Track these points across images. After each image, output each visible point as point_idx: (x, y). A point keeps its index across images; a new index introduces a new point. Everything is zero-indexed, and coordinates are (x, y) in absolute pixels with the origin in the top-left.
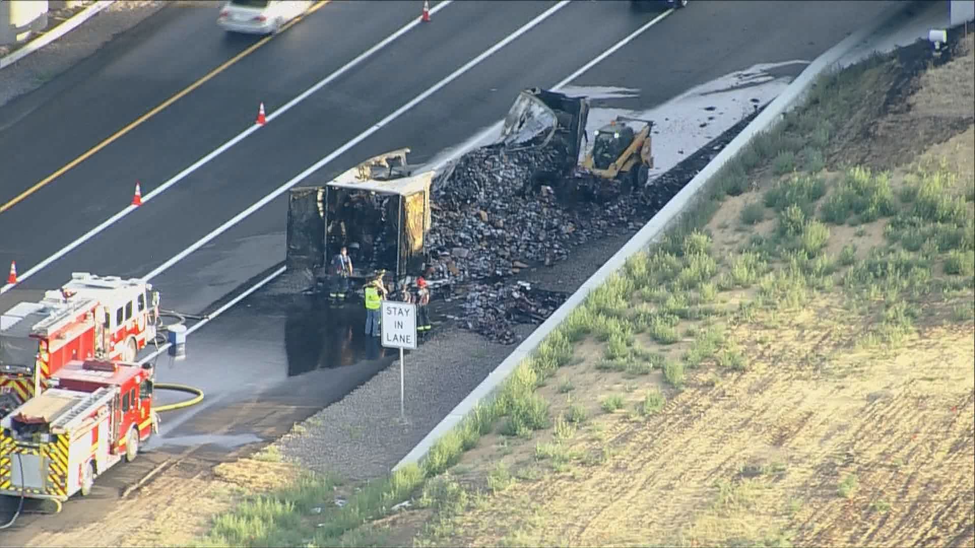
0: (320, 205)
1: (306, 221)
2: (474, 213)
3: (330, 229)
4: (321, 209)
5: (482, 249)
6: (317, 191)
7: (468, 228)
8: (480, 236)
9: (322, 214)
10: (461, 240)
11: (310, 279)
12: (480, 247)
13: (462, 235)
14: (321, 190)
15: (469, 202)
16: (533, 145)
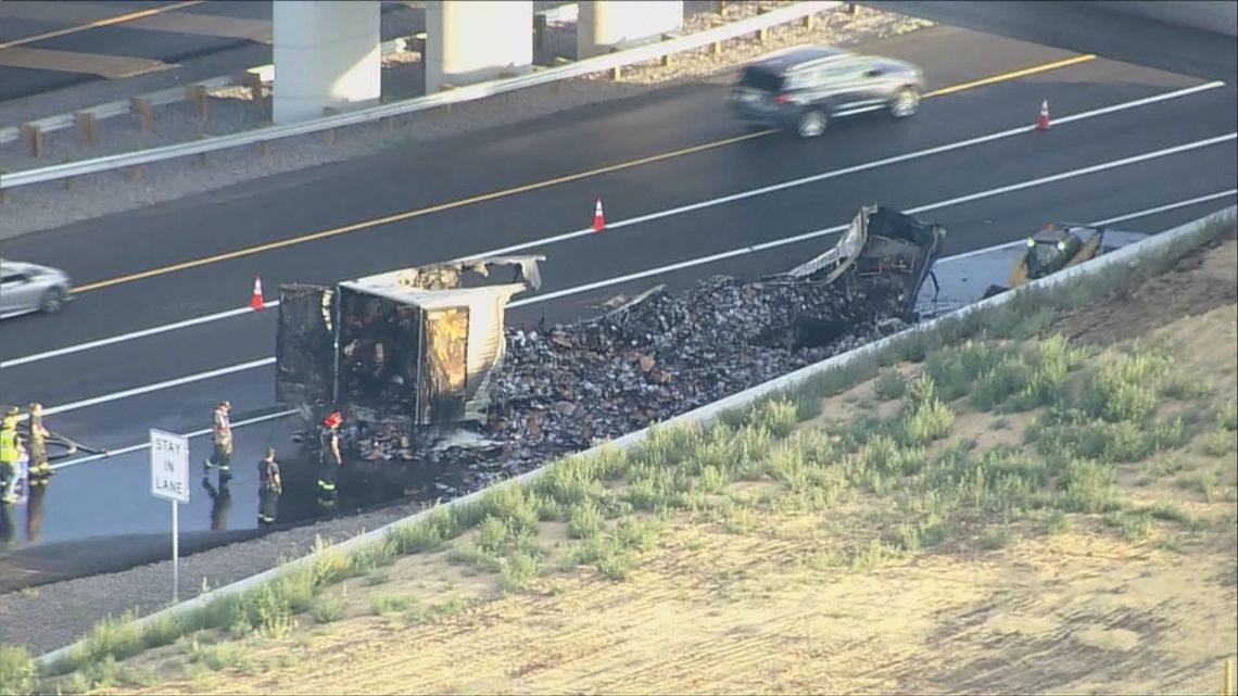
0: (326, 313)
1: (305, 334)
2: (632, 359)
3: (349, 349)
4: (328, 319)
5: (611, 409)
6: (323, 292)
7: (608, 377)
8: (617, 391)
9: (330, 327)
10: (585, 392)
11: (307, 418)
12: (608, 405)
13: (589, 385)
14: (328, 291)
15: (634, 343)
16: (808, 280)
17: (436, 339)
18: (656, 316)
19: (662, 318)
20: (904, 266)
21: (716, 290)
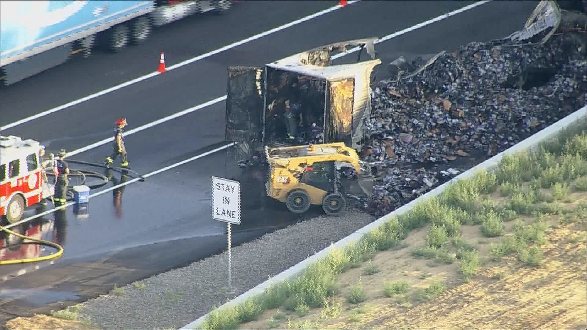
0: (258, 84)
1: (245, 98)
2: (437, 102)
3: (271, 107)
4: (259, 88)
5: (432, 137)
6: (256, 71)
7: (425, 115)
8: (434, 124)
9: (260, 93)
10: (414, 126)
11: (247, 152)
12: (430, 134)
13: (416, 121)
14: (259, 70)
15: (436, 91)
16: (530, 43)
17: (336, 100)
18: (447, 73)
19: (450, 74)
20: (580, 29)
21: (476, 52)
